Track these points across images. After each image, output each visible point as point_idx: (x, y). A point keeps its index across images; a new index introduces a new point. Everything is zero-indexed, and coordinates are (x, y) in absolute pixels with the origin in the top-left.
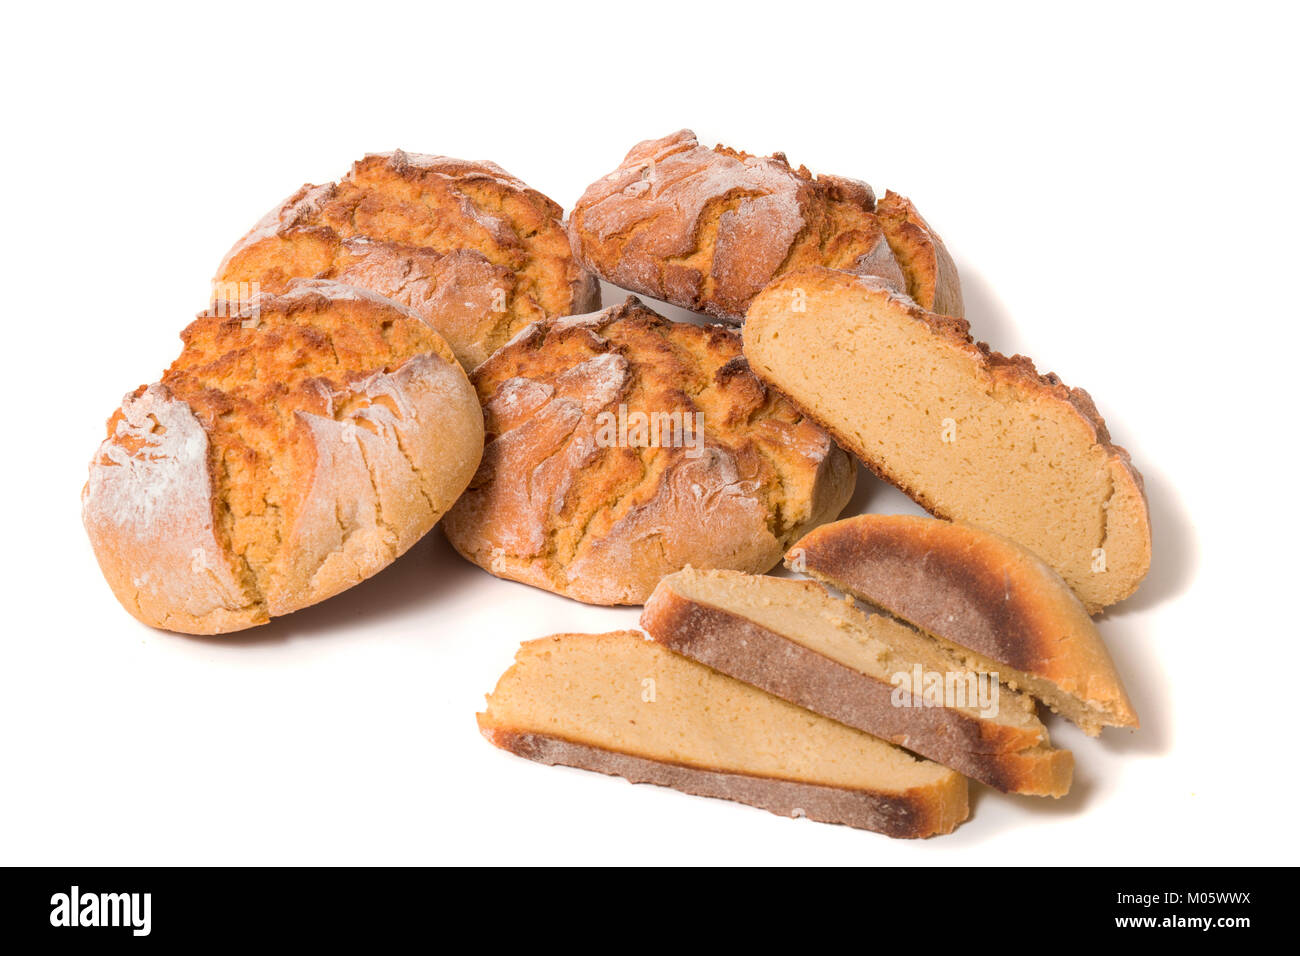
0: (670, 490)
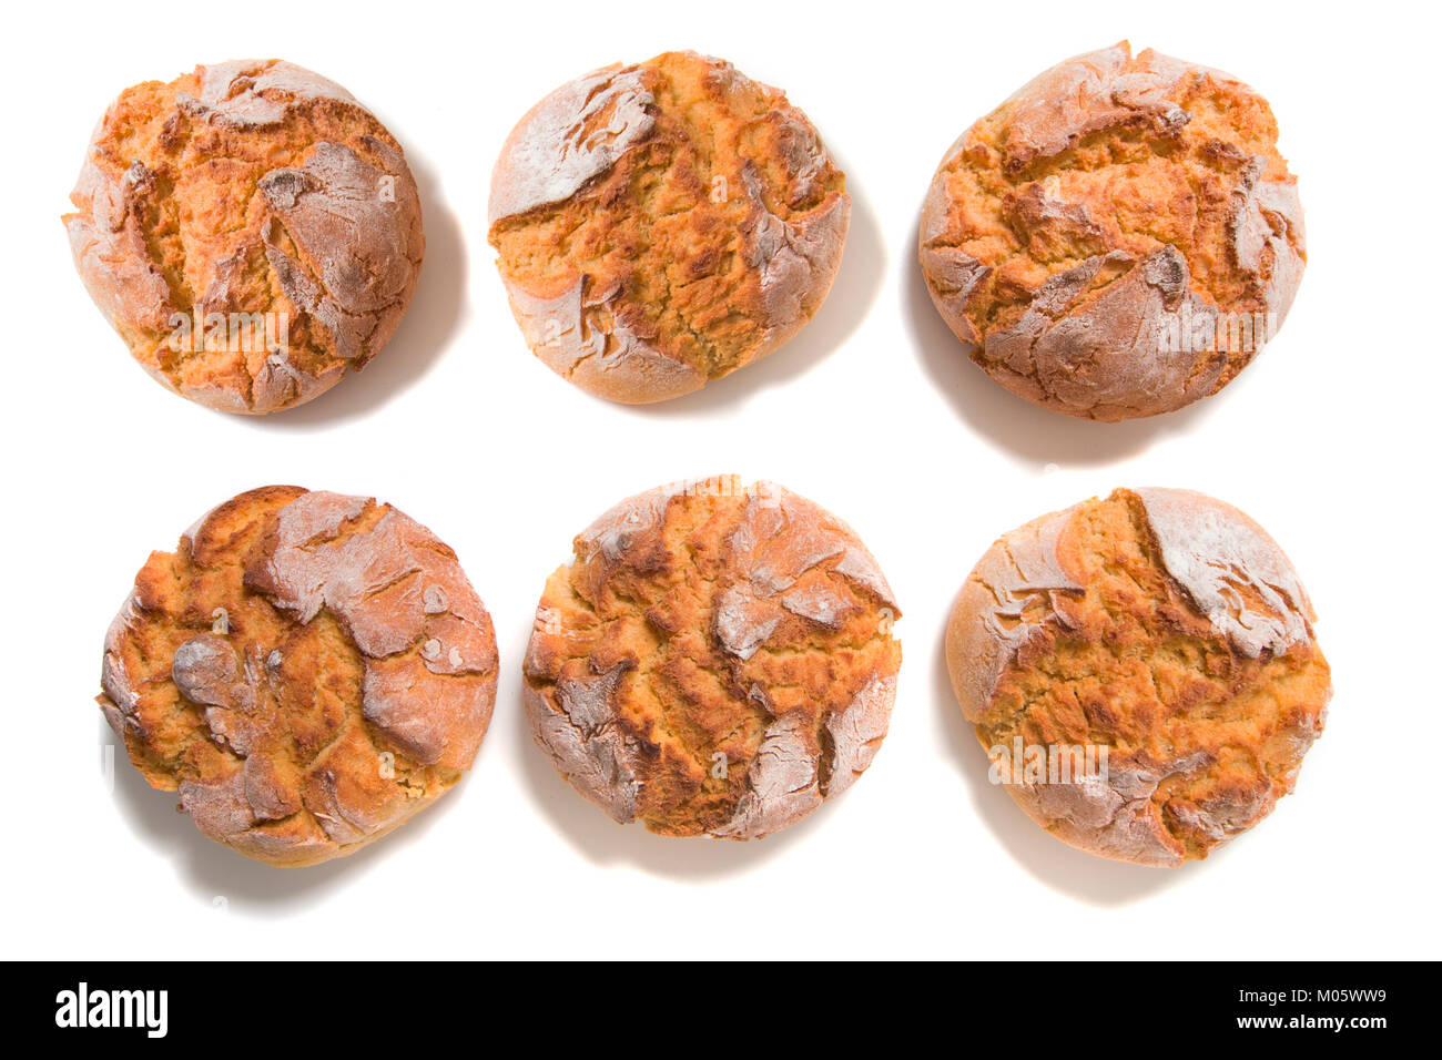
0: (657, 511)
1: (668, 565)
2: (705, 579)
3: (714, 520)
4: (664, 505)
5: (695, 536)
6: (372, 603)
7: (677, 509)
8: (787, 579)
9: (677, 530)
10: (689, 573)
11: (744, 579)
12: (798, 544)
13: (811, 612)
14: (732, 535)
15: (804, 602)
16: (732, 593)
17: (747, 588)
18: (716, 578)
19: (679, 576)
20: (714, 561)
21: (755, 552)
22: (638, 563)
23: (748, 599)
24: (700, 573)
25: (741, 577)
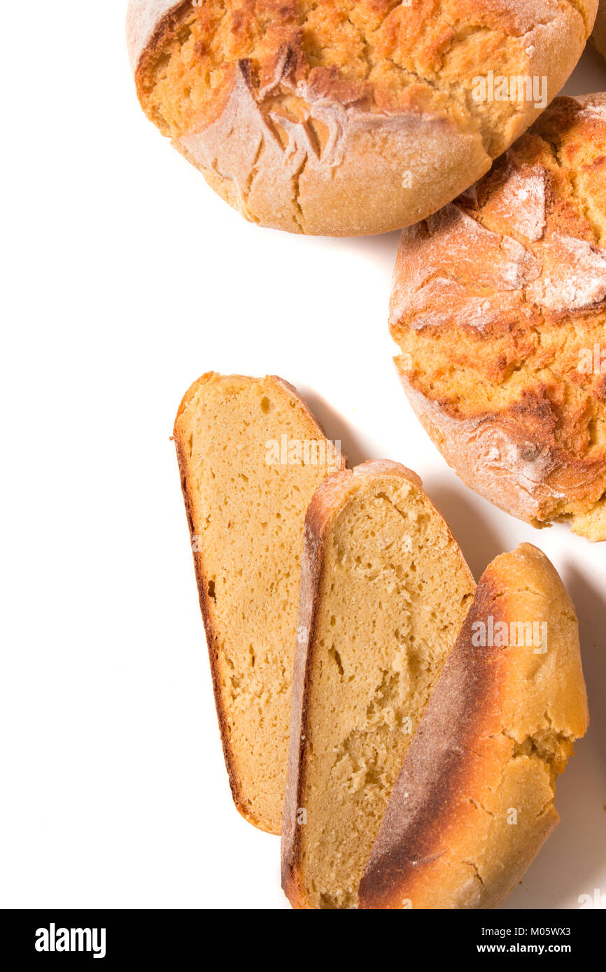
0: (476, 429)
1: (537, 391)
2: (539, 342)
3: (463, 361)
4: (466, 424)
5: (490, 375)
7: (464, 408)
8: (506, 246)
9: (489, 400)
10: (538, 364)
11: (524, 296)
12: (460, 251)
13: (537, 204)
14: (475, 328)
15: (527, 216)
16: (548, 302)
17: (535, 288)
18: (534, 329)
19: (545, 376)
20: (514, 338)
21: (487, 295)
22: (548, 427)
23: (547, 281)
24: (534, 351)
25: (524, 300)
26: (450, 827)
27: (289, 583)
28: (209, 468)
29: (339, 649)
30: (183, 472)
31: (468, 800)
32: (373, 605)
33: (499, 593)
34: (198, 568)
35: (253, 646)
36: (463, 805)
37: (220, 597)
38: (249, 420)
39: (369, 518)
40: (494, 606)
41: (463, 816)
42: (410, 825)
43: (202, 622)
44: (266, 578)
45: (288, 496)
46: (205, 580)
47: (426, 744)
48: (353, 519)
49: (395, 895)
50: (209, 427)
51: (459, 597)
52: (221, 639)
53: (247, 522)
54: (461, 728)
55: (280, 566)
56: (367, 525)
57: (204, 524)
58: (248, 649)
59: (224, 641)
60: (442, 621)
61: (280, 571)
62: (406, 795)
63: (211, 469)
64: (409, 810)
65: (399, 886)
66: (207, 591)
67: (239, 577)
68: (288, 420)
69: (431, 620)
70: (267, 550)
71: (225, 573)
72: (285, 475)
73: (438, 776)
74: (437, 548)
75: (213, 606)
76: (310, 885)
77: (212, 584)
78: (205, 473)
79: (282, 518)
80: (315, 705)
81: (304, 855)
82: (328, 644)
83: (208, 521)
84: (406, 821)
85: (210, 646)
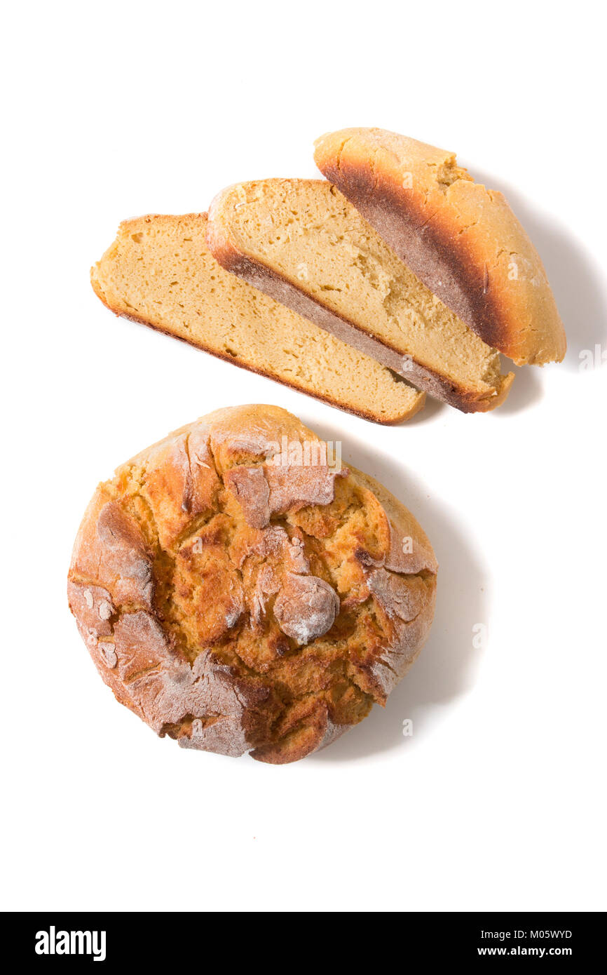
6: (154, 660)
26: (471, 255)
27: (260, 300)
28: (153, 303)
29: (324, 283)
30: (144, 323)
31: (459, 235)
32: (306, 249)
33: (337, 164)
34: (212, 353)
35: (285, 349)
36: (461, 240)
37: (241, 350)
38: (139, 256)
39: (247, 221)
40: (343, 170)
41: (468, 243)
42: (460, 287)
43: (249, 372)
44: (247, 312)
45: (204, 264)
46: (223, 353)
47: (413, 255)
48: (242, 230)
49: (500, 316)
50: (127, 285)
51: (330, 194)
52: (267, 366)
53: (203, 301)
54: (411, 222)
55: (246, 299)
56: (251, 225)
57: (187, 330)
58: (284, 353)
59: (270, 365)
60: (340, 214)
61: (249, 301)
62: (440, 283)
63: (155, 301)
64: (450, 284)
65: (496, 310)
66: (230, 357)
67: (235, 330)
68: (156, 231)
69: (336, 220)
70: (230, 300)
71: (227, 337)
72: (190, 256)
73: (436, 253)
74: (290, 192)
75: (243, 358)
76: (471, 383)
77: (229, 351)
78: (154, 307)
79: (216, 276)
80: (353, 317)
81: (450, 377)
82: (317, 288)
83: (187, 326)
84: (457, 289)
85: (268, 376)
